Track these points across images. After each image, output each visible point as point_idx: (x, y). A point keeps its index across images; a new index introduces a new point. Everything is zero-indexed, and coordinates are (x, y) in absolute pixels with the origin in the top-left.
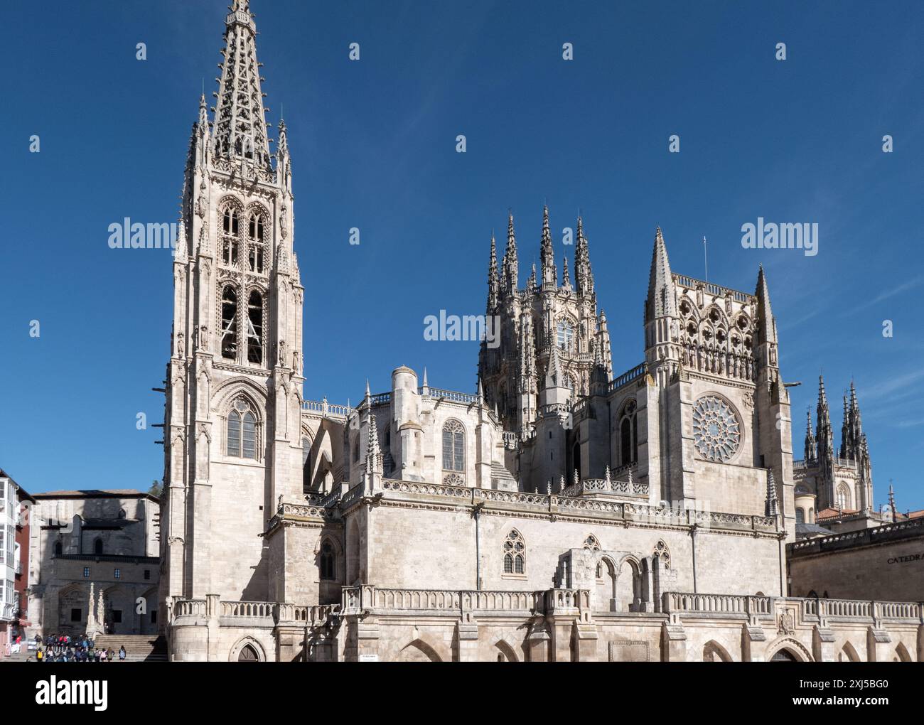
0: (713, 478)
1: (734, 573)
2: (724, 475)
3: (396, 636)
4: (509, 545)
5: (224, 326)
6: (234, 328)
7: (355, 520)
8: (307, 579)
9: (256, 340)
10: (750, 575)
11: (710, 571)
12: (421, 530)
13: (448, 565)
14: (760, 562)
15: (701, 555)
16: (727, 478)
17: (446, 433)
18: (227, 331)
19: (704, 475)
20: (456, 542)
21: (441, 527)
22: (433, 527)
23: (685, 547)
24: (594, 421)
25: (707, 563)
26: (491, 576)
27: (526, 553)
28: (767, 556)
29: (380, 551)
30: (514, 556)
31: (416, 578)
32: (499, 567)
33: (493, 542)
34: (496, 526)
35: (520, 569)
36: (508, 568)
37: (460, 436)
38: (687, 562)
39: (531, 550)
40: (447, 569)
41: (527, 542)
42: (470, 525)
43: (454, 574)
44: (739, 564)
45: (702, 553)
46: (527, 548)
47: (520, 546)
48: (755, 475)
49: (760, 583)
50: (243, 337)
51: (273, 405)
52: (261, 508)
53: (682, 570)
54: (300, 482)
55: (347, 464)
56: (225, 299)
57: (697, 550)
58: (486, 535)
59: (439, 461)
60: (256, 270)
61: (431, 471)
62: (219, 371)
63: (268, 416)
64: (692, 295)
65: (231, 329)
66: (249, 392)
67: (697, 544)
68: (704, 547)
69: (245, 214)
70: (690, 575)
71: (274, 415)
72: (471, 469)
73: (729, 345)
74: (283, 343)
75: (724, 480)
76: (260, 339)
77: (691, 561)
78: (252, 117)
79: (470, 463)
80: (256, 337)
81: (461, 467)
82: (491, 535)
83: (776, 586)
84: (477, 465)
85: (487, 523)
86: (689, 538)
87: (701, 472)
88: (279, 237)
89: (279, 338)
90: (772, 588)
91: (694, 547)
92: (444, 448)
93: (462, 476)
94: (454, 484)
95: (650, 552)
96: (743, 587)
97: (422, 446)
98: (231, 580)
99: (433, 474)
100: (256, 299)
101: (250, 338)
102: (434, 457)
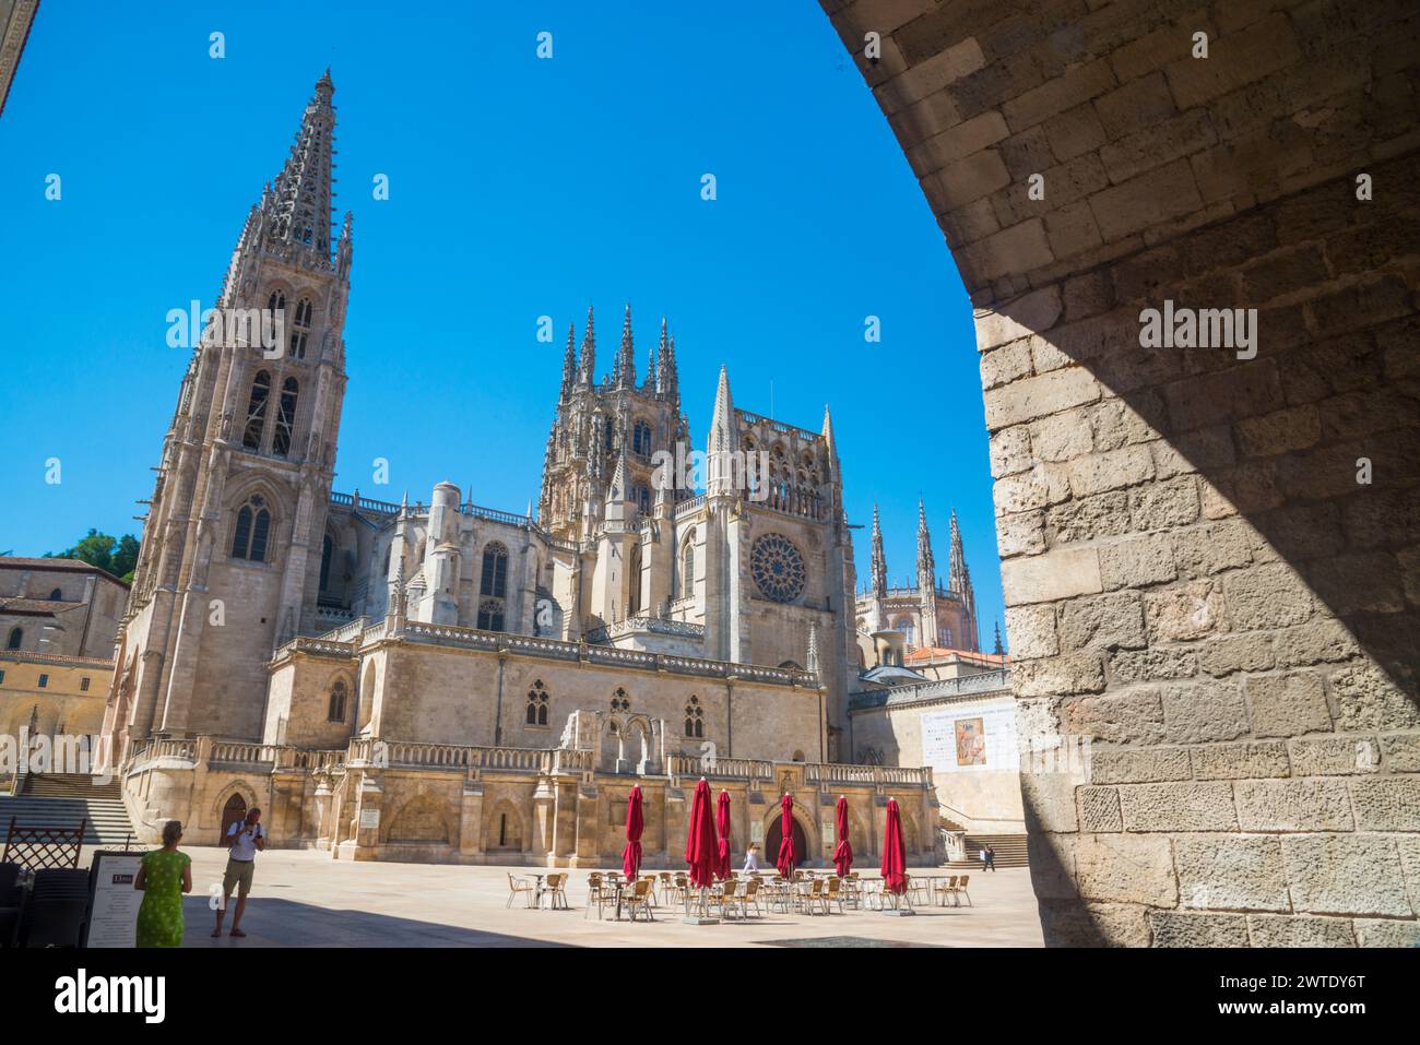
0: (773, 621)
1: (772, 731)
4: (532, 696)
5: (251, 412)
6: (262, 413)
7: (372, 660)
8: (313, 720)
9: (284, 428)
10: (788, 732)
11: (747, 727)
12: (441, 675)
13: (467, 713)
14: (800, 719)
15: (738, 710)
16: (789, 620)
17: (488, 557)
18: (253, 417)
19: (764, 616)
20: (476, 689)
21: (462, 673)
22: (455, 673)
23: (720, 701)
24: (658, 545)
25: (743, 718)
26: (512, 726)
27: (550, 704)
28: (807, 712)
29: (395, 696)
30: (538, 707)
31: (430, 726)
32: (521, 717)
33: (517, 690)
34: (521, 674)
35: (543, 721)
36: (531, 720)
37: (503, 561)
38: (722, 716)
39: (556, 700)
40: (465, 717)
41: (552, 692)
42: (494, 672)
43: (471, 723)
44: (777, 720)
45: (740, 707)
46: (551, 699)
47: (544, 697)
48: (819, 618)
49: (799, 741)
50: (271, 423)
51: (296, 503)
52: (263, 621)
53: (717, 725)
54: (315, 594)
55: (374, 577)
56: (256, 381)
57: (732, 704)
58: (511, 684)
59: (478, 586)
60: (297, 354)
61: (467, 597)
62: (237, 461)
63: (287, 514)
64: (756, 430)
65: (258, 415)
66: (269, 487)
67: (733, 698)
68: (740, 701)
69: (294, 300)
70: (726, 731)
71: (295, 514)
72: (513, 596)
73: (794, 483)
74: (316, 435)
75: (785, 623)
76: (291, 429)
77: (726, 716)
78: (317, 202)
79: (511, 589)
80: (286, 424)
81: (501, 593)
82: (514, 682)
83: (816, 744)
84: (521, 591)
85: (512, 671)
86: (726, 692)
87: (760, 614)
88: (327, 324)
89: (313, 430)
90: (812, 746)
91: (730, 701)
92: (483, 571)
93: (502, 602)
94: (491, 612)
95: (683, 706)
96: (781, 745)
97: (459, 569)
98: (213, 707)
99: (469, 601)
100: (291, 384)
101: (278, 427)
102: (471, 580)
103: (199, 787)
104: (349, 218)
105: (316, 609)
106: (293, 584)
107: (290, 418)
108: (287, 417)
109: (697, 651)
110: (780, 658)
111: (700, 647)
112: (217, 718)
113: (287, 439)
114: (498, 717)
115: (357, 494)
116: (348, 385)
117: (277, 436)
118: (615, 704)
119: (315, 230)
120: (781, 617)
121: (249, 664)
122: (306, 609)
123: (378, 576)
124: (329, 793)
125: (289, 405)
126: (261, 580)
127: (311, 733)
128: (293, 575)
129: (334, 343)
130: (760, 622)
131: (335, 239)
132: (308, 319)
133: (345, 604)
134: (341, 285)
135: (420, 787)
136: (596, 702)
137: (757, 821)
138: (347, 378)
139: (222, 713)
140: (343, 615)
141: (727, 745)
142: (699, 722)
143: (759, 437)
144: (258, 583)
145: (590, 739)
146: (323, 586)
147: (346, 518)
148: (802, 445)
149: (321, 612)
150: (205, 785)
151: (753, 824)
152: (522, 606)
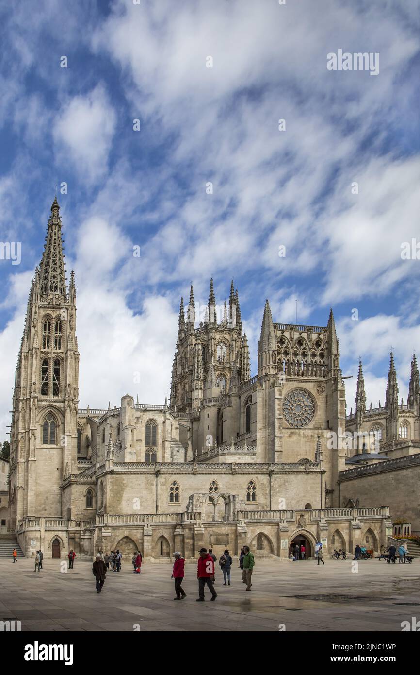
0: (295, 437)
1: (294, 494)
2: (302, 435)
3: (118, 535)
4: (172, 489)
5: (43, 379)
6: (47, 379)
7: (101, 481)
8: (81, 508)
9: (56, 384)
10: (303, 495)
11: (279, 494)
12: (131, 484)
13: (143, 500)
14: (309, 488)
15: (274, 486)
17: (148, 427)
18: (44, 381)
19: (290, 436)
20: (147, 489)
21: (140, 482)
22: (137, 483)
23: (265, 482)
24: (231, 408)
25: (278, 490)
26: (163, 504)
27: (180, 492)
28: (314, 483)
30: (174, 494)
31: (128, 507)
32: (167, 499)
33: (164, 487)
34: (166, 480)
35: (177, 500)
36: (171, 500)
37: (155, 428)
38: (266, 490)
39: (183, 490)
40: (142, 502)
41: (181, 487)
42: (154, 481)
43: (145, 504)
44: (296, 489)
45: (276, 484)
46: (181, 490)
47: (177, 489)
49: (308, 498)
50: (51, 383)
51: (64, 417)
52: (58, 469)
53: (263, 495)
54: (76, 455)
55: (99, 445)
56: (43, 365)
57: (272, 484)
58: (161, 485)
59: (144, 442)
60: (58, 348)
61: (139, 448)
62: (40, 403)
63: (61, 422)
64: (287, 334)
65: (45, 380)
66: (53, 411)
67: (271, 480)
68: (276, 482)
69: (54, 322)
70: (268, 497)
71: (65, 421)
72: (160, 444)
73: (309, 359)
74: (69, 385)
75: (302, 438)
76: (59, 383)
77: (268, 490)
78: (58, 270)
79: (160, 441)
80: (57, 382)
81: (155, 443)
82: (163, 484)
83: (319, 499)
84: (164, 442)
85: (162, 479)
86: (268, 478)
87: (287, 435)
88: (69, 330)
89: (68, 382)
90: (316, 501)
91: (270, 482)
92: (146, 434)
93: (155, 448)
94: (151, 453)
95: (246, 487)
96: (298, 501)
97: (135, 436)
98: (44, 506)
99: (140, 449)
100: (57, 363)
101: (54, 383)
102: (141, 440)
103: (42, 537)
104: (72, 273)
105: (77, 462)
106: (67, 452)
107: (58, 379)
108: (57, 378)
109: (253, 459)
110: (299, 457)
111: (254, 457)
112: (45, 510)
113: (58, 388)
114: (157, 500)
115: (88, 408)
116: (80, 357)
117: (54, 388)
118: (211, 489)
119: (59, 285)
120: (299, 435)
121: (54, 488)
122: (73, 462)
123: (101, 443)
124: (90, 537)
125: (57, 372)
126: (55, 452)
127: (80, 513)
128: (67, 448)
129: (72, 338)
130: (288, 440)
131: (67, 287)
132: (60, 330)
133: (88, 458)
134: (72, 309)
135: (125, 533)
136: (202, 489)
137: (284, 539)
138: (79, 354)
139: (47, 508)
140: (88, 463)
141: (268, 503)
142: (254, 494)
143: (288, 338)
144: (54, 453)
145: (200, 506)
146: (79, 452)
147: (85, 420)
148: (314, 336)
149: (79, 463)
150: (45, 536)
151: (282, 541)
152: (165, 449)
